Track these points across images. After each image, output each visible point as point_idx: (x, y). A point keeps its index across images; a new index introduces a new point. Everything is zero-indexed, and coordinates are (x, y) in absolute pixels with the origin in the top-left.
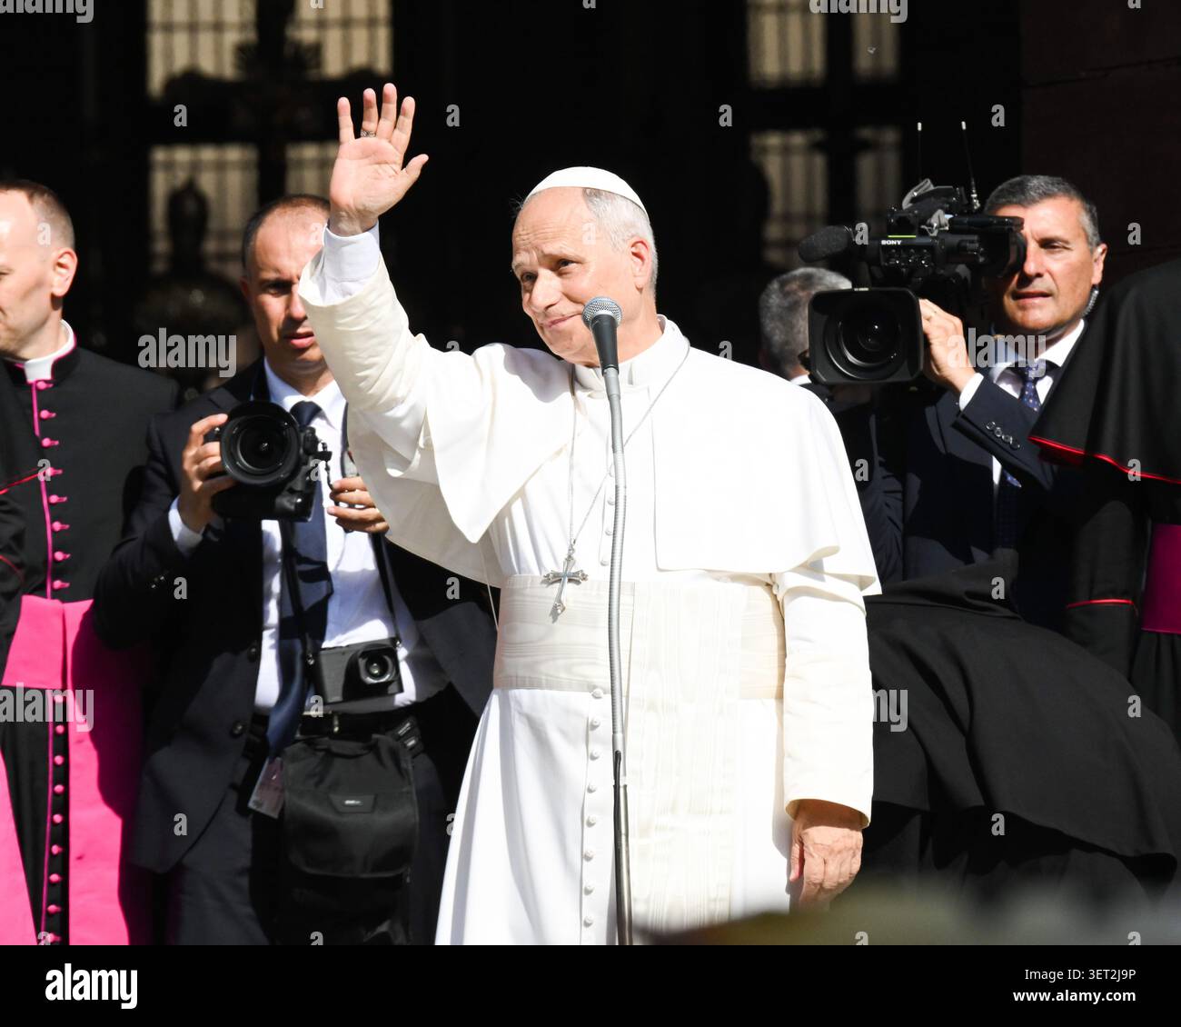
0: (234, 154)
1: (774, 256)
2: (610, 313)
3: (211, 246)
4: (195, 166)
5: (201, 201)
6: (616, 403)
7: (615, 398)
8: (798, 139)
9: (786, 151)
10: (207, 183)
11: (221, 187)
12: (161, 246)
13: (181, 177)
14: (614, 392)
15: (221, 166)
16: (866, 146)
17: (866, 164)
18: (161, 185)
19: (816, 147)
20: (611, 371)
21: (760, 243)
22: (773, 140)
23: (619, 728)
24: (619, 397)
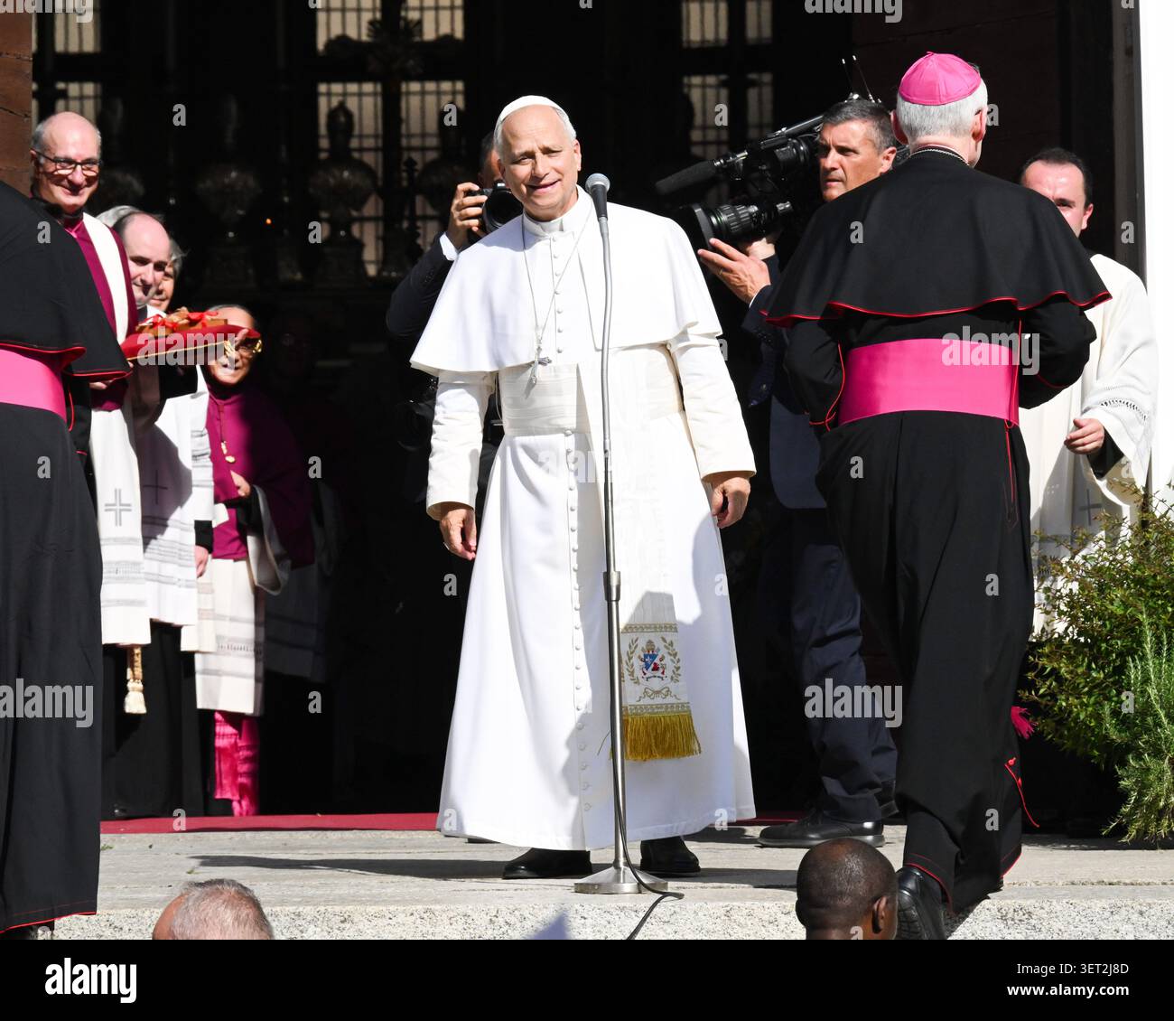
0: (368, 87)
1: (697, 151)
2: (602, 184)
3: (354, 143)
4: (345, 94)
5: (349, 115)
6: (606, 239)
7: (605, 235)
8: (711, 80)
9: (704, 86)
10: (352, 104)
11: (360, 108)
12: (324, 143)
13: (335, 102)
14: (605, 231)
15: (360, 95)
16: (753, 84)
17: (752, 94)
18: (323, 106)
19: (723, 84)
20: (603, 219)
21: (689, 143)
22: (696, 80)
23: (607, 436)
24: (608, 234)
